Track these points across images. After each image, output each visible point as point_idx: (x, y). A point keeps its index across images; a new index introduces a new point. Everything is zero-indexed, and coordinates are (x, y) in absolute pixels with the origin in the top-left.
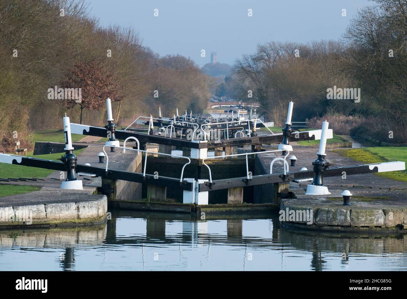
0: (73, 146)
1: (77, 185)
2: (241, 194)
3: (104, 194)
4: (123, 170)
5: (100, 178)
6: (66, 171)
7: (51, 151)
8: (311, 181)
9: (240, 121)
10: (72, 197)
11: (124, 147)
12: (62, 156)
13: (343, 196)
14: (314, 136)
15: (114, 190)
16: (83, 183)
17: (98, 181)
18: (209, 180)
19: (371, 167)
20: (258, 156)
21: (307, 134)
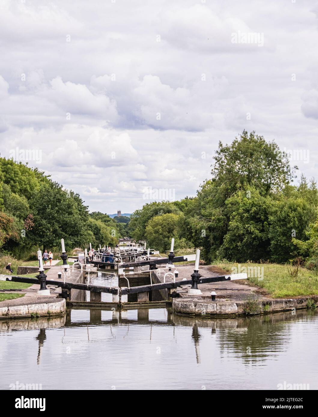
0: (44, 269)
1: (46, 293)
2: (147, 295)
3: (63, 297)
4: (73, 282)
5: (60, 288)
6: (40, 284)
7: (28, 272)
8: (190, 286)
9: (138, 251)
10: (44, 300)
11: (73, 268)
12: (37, 275)
13: (212, 295)
14: (187, 259)
15: (69, 296)
16: (50, 291)
17: (59, 290)
18: (128, 287)
19: (227, 277)
20: (154, 272)
21: (183, 257)
